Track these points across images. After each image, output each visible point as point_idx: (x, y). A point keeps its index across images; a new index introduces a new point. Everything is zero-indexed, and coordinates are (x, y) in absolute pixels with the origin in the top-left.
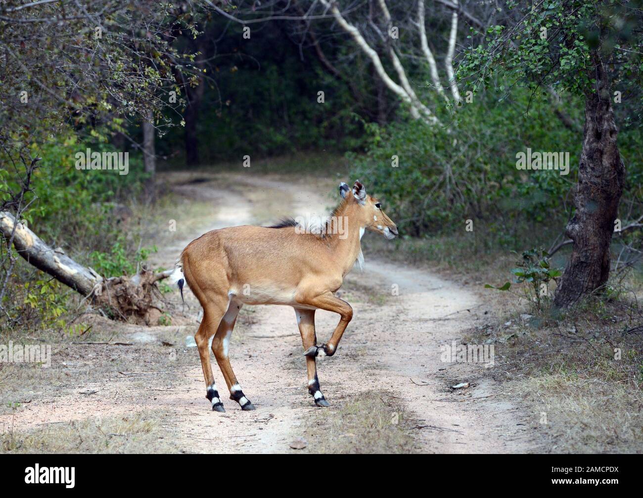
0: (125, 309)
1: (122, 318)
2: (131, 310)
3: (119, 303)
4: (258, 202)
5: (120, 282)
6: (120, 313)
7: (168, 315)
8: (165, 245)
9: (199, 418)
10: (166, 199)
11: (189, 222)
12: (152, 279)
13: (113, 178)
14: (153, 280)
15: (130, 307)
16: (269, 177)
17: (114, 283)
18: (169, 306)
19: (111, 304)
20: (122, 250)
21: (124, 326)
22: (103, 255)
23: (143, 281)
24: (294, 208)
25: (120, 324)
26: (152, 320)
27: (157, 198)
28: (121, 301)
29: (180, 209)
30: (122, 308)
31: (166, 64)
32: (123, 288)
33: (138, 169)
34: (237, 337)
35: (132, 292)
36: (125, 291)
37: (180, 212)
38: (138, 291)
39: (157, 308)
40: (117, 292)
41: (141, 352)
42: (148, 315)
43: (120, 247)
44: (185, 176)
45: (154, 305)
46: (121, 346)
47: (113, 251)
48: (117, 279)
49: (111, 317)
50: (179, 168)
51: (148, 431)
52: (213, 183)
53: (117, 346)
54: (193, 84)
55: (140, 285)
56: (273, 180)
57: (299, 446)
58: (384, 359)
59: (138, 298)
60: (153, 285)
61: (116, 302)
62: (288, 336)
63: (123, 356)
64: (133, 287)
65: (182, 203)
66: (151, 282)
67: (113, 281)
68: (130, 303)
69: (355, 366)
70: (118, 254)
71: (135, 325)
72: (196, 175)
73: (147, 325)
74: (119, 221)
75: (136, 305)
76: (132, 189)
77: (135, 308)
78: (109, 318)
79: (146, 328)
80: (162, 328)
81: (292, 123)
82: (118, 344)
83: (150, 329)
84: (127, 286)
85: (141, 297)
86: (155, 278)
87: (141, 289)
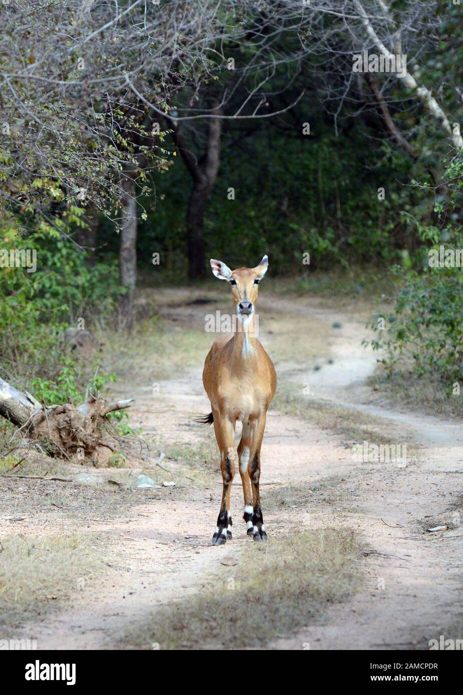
0: (68, 445)
1: (64, 455)
2: (76, 447)
3: (61, 437)
4: (281, 334)
5: (64, 412)
6: (62, 449)
7: (121, 455)
8: (138, 385)
9: (132, 543)
10: (149, 324)
11: (177, 358)
12: (103, 410)
13: (75, 291)
14: (105, 411)
15: (75, 443)
16: (305, 301)
17: (56, 412)
18: (123, 445)
19: (51, 437)
20: (72, 378)
21: (66, 466)
22: (47, 383)
23: (92, 411)
24: (330, 344)
25: (60, 463)
26: (100, 461)
27: (134, 322)
28: (64, 434)
29: (166, 339)
30: (64, 444)
31: (129, 144)
32: (67, 419)
33: (111, 281)
34: (203, 482)
35: (77, 424)
36: (69, 423)
37: (166, 344)
38: (85, 423)
39: (108, 447)
40: (58, 424)
41: (81, 488)
42: (96, 454)
43: (68, 374)
44: (182, 294)
45: (105, 443)
46: (58, 482)
47: (60, 379)
48: (60, 408)
49: (51, 454)
50: (175, 283)
51: (74, 548)
52: (220, 305)
53: (53, 481)
54: (161, 169)
55: (89, 417)
56: (310, 305)
57: (230, 563)
58: (365, 505)
59: (85, 432)
60: (105, 418)
61: (57, 436)
62: (266, 484)
63: (59, 491)
64: (80, 418)
65: (170, 331)
66: (102, 414)
67: (54, 409)
68: (74, 438)
69: (329, 509)
70: (66, 382)
71: (79, 465)
72: (197, 294)
73: (94, 466)
74: (74, 347)
75: (81, 440)
76: (101, 307)
77: (81, 444)
78: (48, 454)
79: (93, 470)
80: (113, 470)
81: (347, 223)
82: (55, 479)
83: (98, 470)
84: (72, 417)
85: (89, 431)
86: (107, 408)
87: (89, 422)
